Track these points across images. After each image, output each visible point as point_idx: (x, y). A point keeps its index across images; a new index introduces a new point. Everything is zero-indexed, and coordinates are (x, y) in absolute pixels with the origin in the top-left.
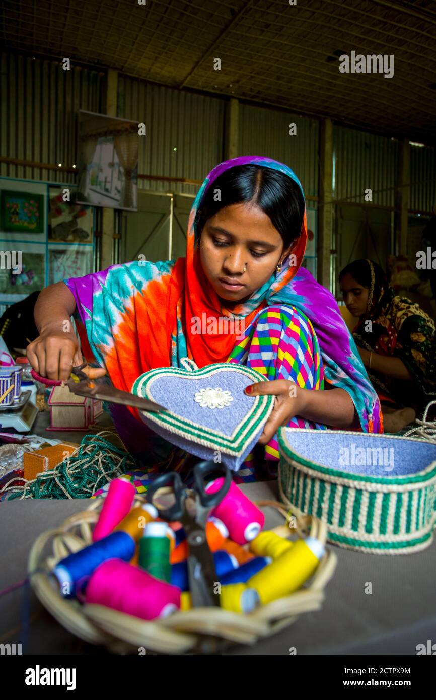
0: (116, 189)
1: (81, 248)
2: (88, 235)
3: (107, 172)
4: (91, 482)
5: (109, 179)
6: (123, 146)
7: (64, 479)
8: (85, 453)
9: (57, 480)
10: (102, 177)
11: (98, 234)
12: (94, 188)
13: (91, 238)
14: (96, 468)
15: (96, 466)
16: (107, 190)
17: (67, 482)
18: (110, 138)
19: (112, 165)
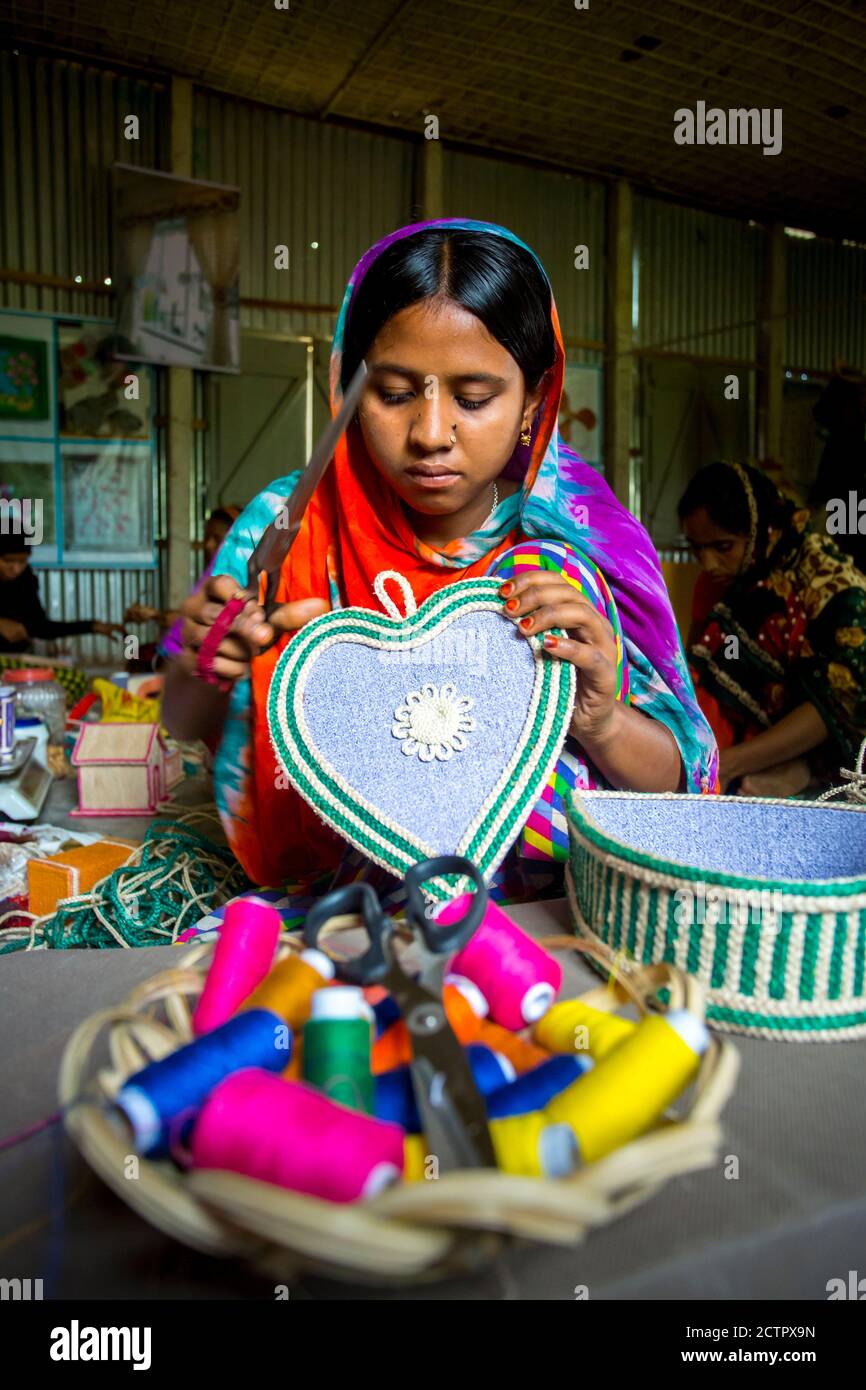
0: (196, 327)
1: (128, 450)
2: (140, 424)
3: (176, 293)
4: (167, 916)
5: (181, 308)
6: (208, 238)
7: (113, 910)
8: (155, 859)
9: (99, 914)
10: (165, 304)
11: (162, 422)
12: (150, 325)
13: (147, 429)
14: (177, 887)
15: (179, 884)
16: (177, 331)
17: (120, 916)
18: (179, 221)
19: (185, 278)
